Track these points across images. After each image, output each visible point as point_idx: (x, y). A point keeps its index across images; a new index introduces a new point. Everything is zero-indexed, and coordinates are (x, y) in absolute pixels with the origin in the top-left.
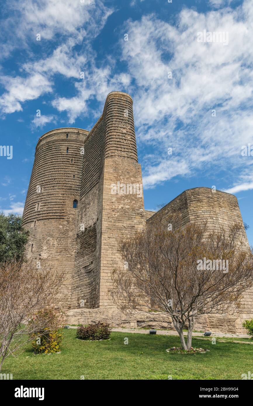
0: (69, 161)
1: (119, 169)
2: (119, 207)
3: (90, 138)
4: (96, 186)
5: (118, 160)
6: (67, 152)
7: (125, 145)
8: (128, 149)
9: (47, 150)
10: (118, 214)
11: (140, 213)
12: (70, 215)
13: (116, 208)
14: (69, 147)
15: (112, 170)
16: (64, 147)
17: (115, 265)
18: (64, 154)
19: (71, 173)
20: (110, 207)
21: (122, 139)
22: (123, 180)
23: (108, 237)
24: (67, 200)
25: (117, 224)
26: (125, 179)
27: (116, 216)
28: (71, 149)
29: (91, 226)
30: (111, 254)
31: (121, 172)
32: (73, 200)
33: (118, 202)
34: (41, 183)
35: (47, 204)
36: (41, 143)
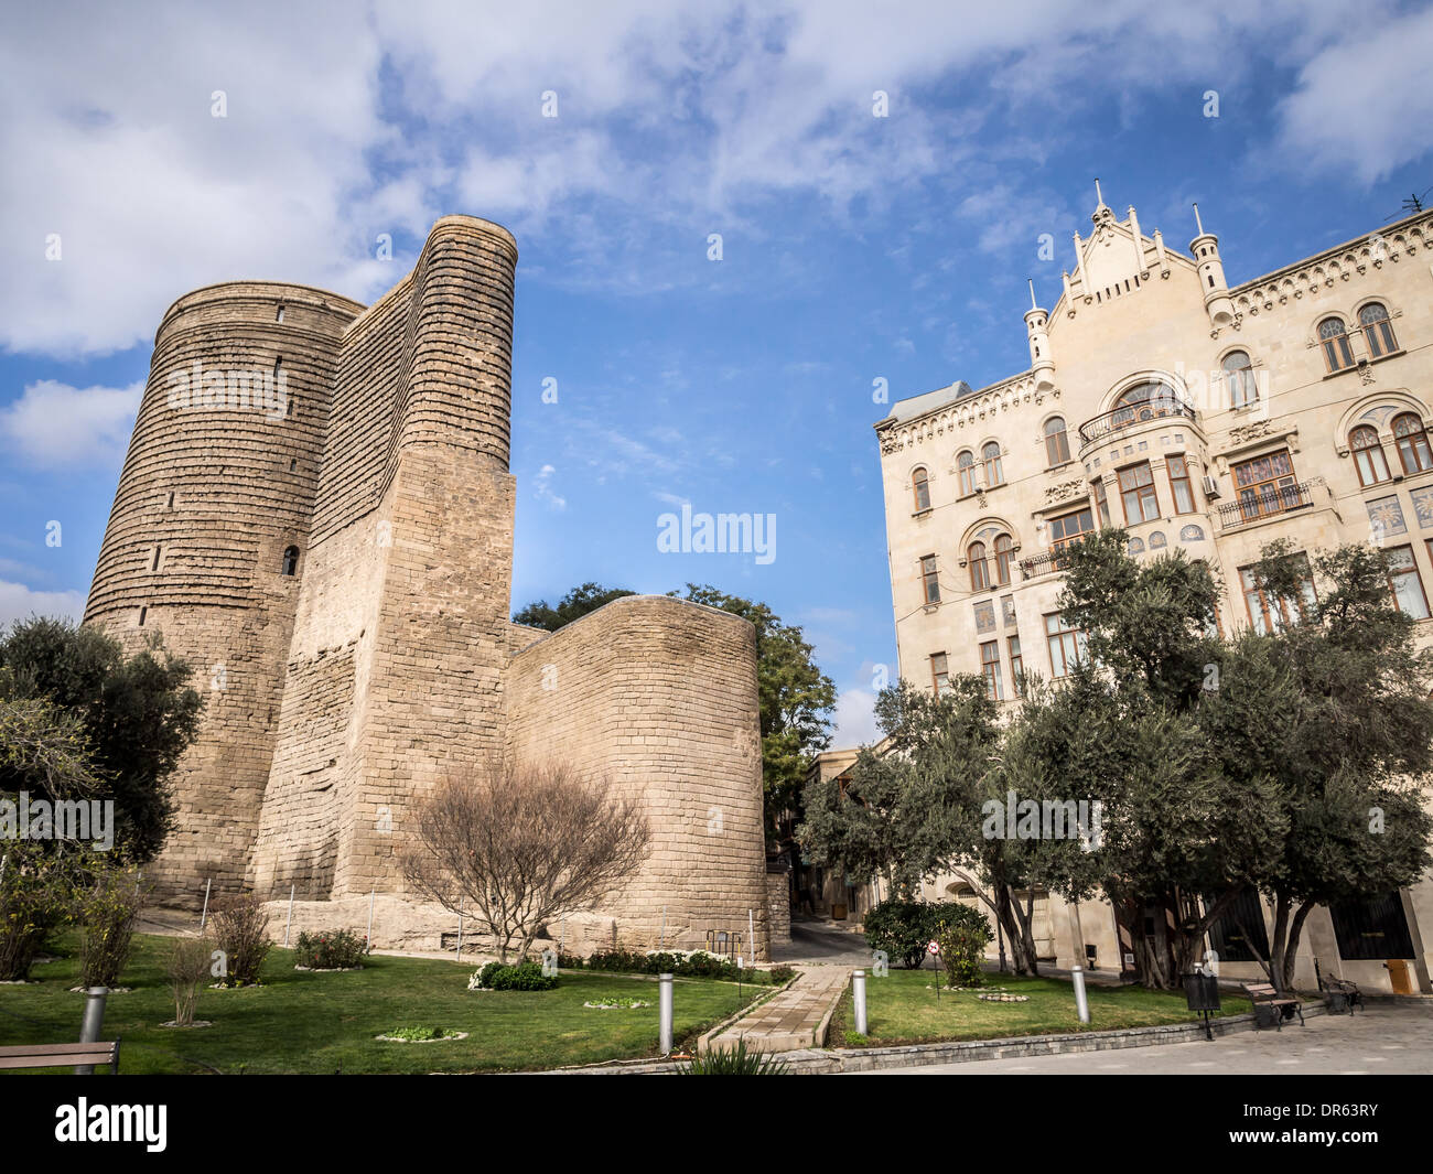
1: (444, 488)
2: (432, 609)
5: (444, 457)
7: (471, 409)
8: (481, 422)
9: (204, 353)
10: (428, 630)
11: (495, 632)
12: (270, 600)
13: (423, 611)
14: (285, 356)
15: (422, 489)
16: (265, 354)
19: (284, 450)
21: (464, 387)
22: (452, 523)
23: (389, 701)
24: (263, 544)
25: (421, 662)
26: (461, 521)
27: (421, 636)
28: (289, 364)
29: (340, 647)
31: (449, 497)
32: (285, 546)
33: (431, 595)
34: (173, 473)
35: (190, 553)
36: (179, 321)
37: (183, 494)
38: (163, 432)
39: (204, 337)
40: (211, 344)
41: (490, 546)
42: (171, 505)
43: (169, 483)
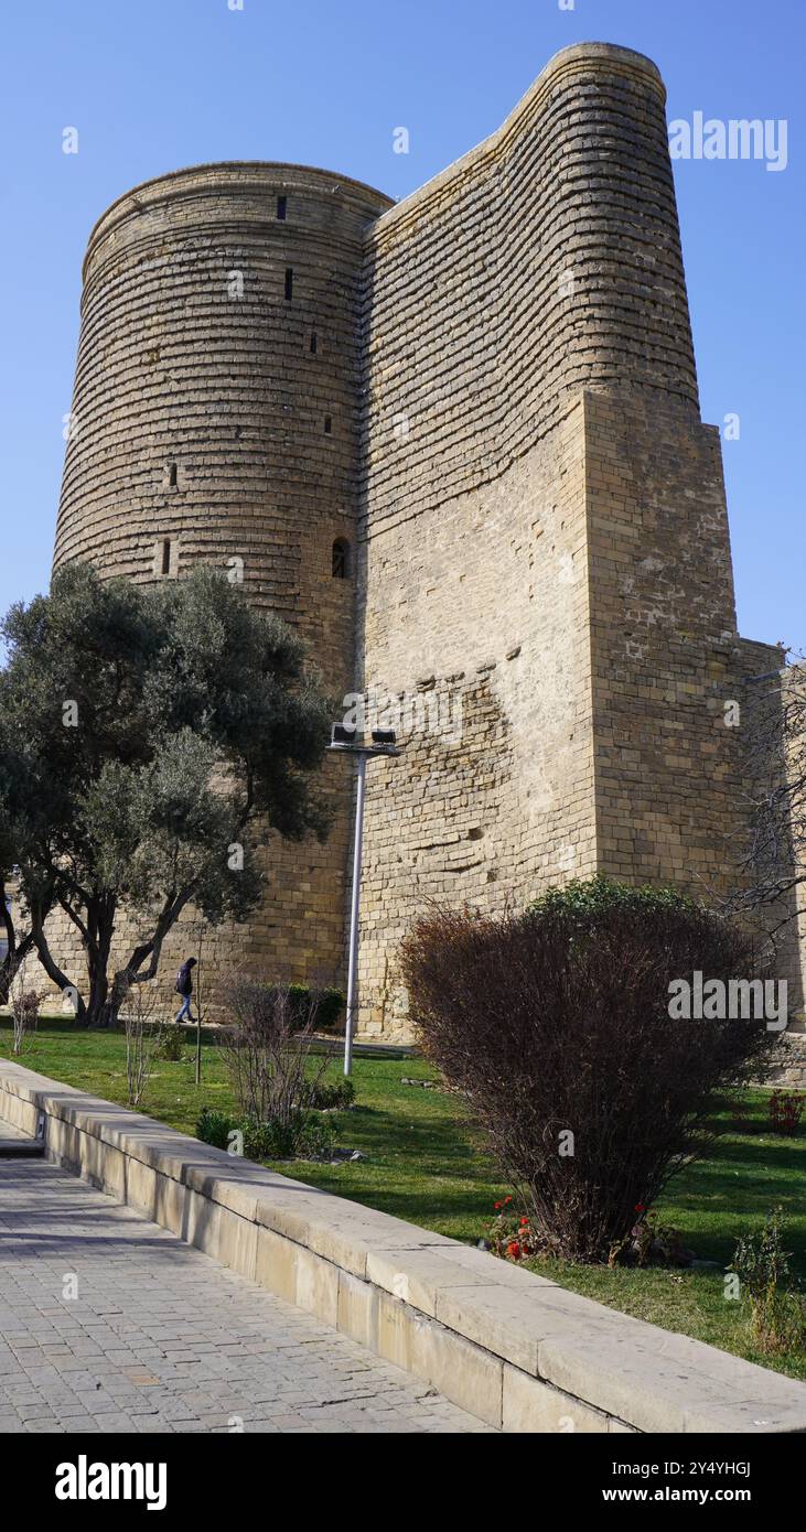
0: (298, 340)
1: (638, 445)
2: (647, 618)
3: (404, 235)
4: (480, 494)
5: (632, 400)
6: (288, 296)
7: (653, 331)
8: (667, 349)
9: (184, 269)
10: (647, 647)
11: (725, 650)
12: (323, 610)
13: (638, 621)
14: (296, 269)
15: (614, 446)
16: (271, 267)
17: (645, 859)
18: (272, 306)
19: (314, 404)
20: (614, 618)
21: (640, 297)
22: (655, 495)
23: (615, 746)
24: (305, 535)
25: (644, 692)
26: (665, 492)
27: (638, 655)
28: (304, 282)
29: (462, 676)
30: (627, 813)
31: (645, 457)
32: (333, 537)
33: (643, 597)
34: (168, 438)
35: (210, 548)
36: (134, 225)
37: (188, 468)
38: (142, 382)
39: (181, 245)
40: (194, 255)
41: (701, 527)
42: (173, 482)
43: (166, 451)
